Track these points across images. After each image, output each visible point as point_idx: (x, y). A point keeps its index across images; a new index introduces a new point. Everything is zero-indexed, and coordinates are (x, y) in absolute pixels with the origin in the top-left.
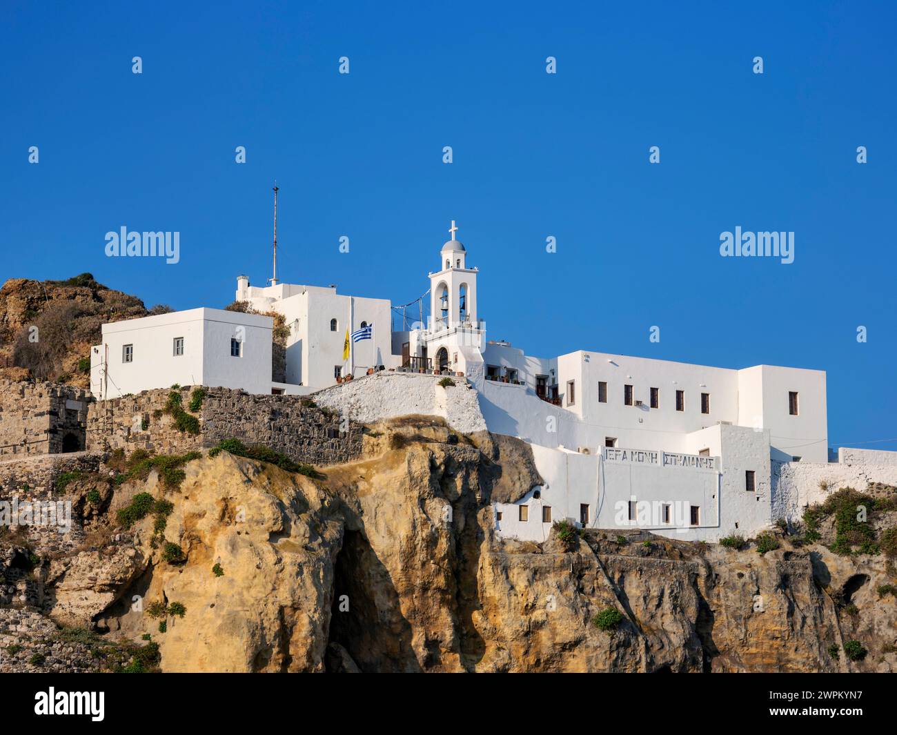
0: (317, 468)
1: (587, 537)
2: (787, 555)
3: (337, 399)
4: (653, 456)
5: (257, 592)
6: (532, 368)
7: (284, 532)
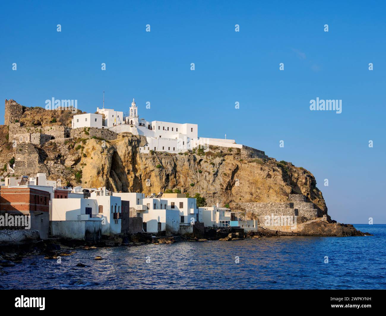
0: (109, 141)
1: (155, 153)
2: (189, 156)
3: (113, 129)
4: (167, 139)
5: (98, 162)
6: (147, 124)
7: (103, 152)
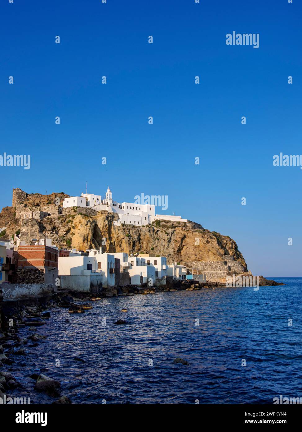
0: (91, 216)
1: (125, 225)
2: (150, 227)
3: (94, 208)
4: (133, 215)
5: (84, 232)
6: (118, 204)
7: (87, 225)
